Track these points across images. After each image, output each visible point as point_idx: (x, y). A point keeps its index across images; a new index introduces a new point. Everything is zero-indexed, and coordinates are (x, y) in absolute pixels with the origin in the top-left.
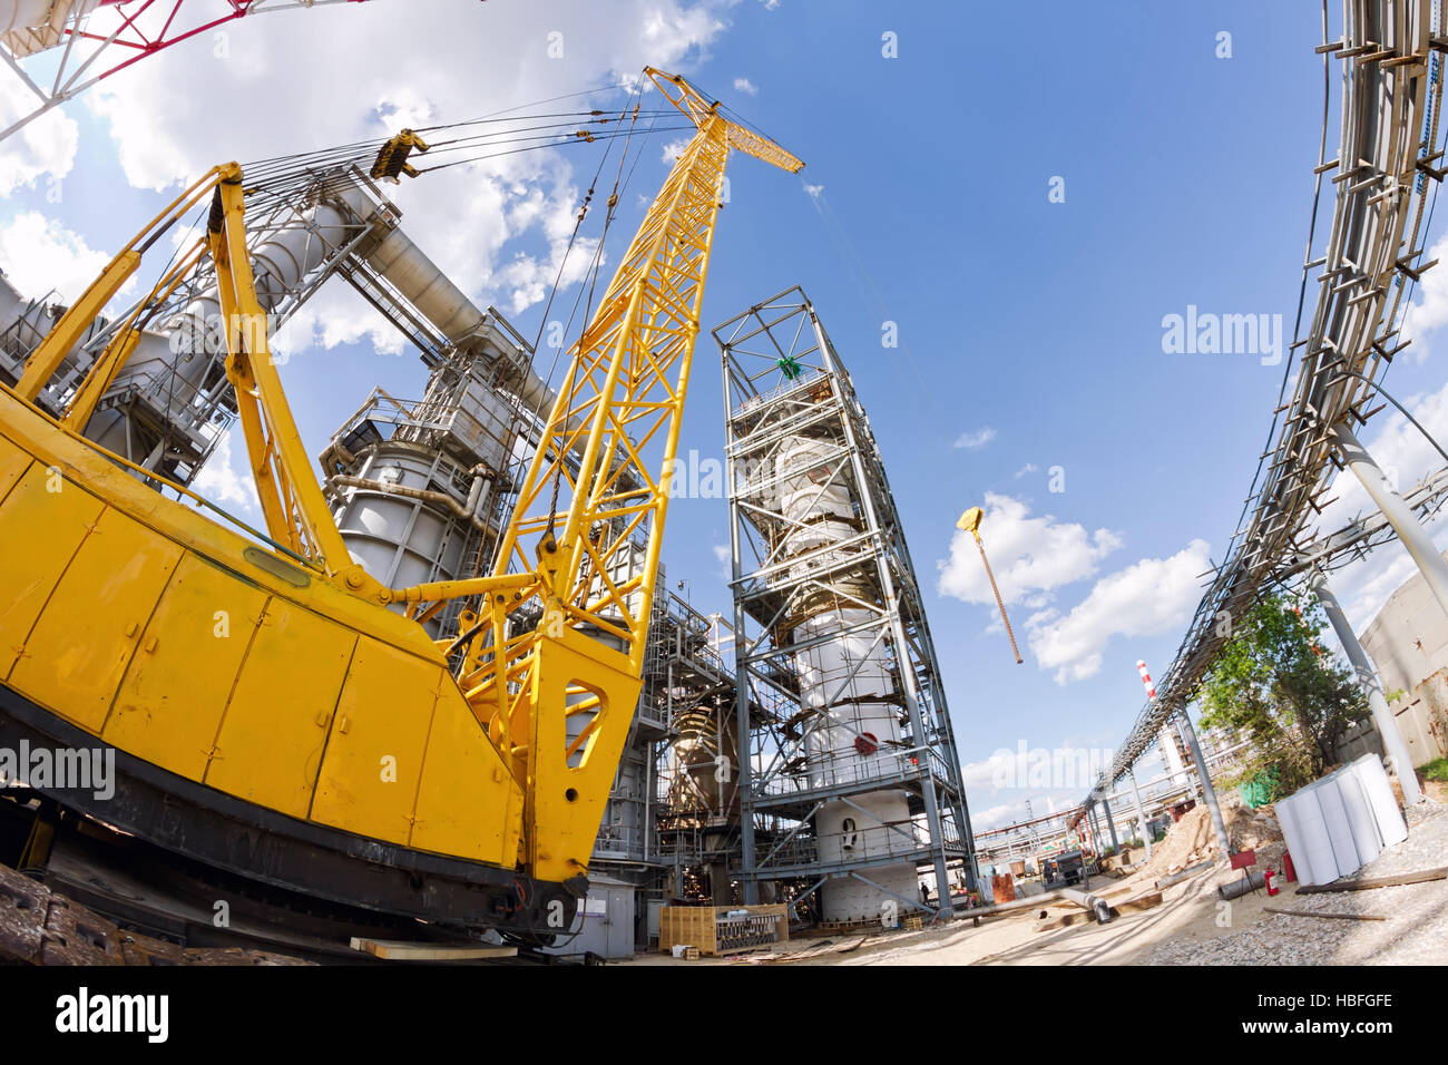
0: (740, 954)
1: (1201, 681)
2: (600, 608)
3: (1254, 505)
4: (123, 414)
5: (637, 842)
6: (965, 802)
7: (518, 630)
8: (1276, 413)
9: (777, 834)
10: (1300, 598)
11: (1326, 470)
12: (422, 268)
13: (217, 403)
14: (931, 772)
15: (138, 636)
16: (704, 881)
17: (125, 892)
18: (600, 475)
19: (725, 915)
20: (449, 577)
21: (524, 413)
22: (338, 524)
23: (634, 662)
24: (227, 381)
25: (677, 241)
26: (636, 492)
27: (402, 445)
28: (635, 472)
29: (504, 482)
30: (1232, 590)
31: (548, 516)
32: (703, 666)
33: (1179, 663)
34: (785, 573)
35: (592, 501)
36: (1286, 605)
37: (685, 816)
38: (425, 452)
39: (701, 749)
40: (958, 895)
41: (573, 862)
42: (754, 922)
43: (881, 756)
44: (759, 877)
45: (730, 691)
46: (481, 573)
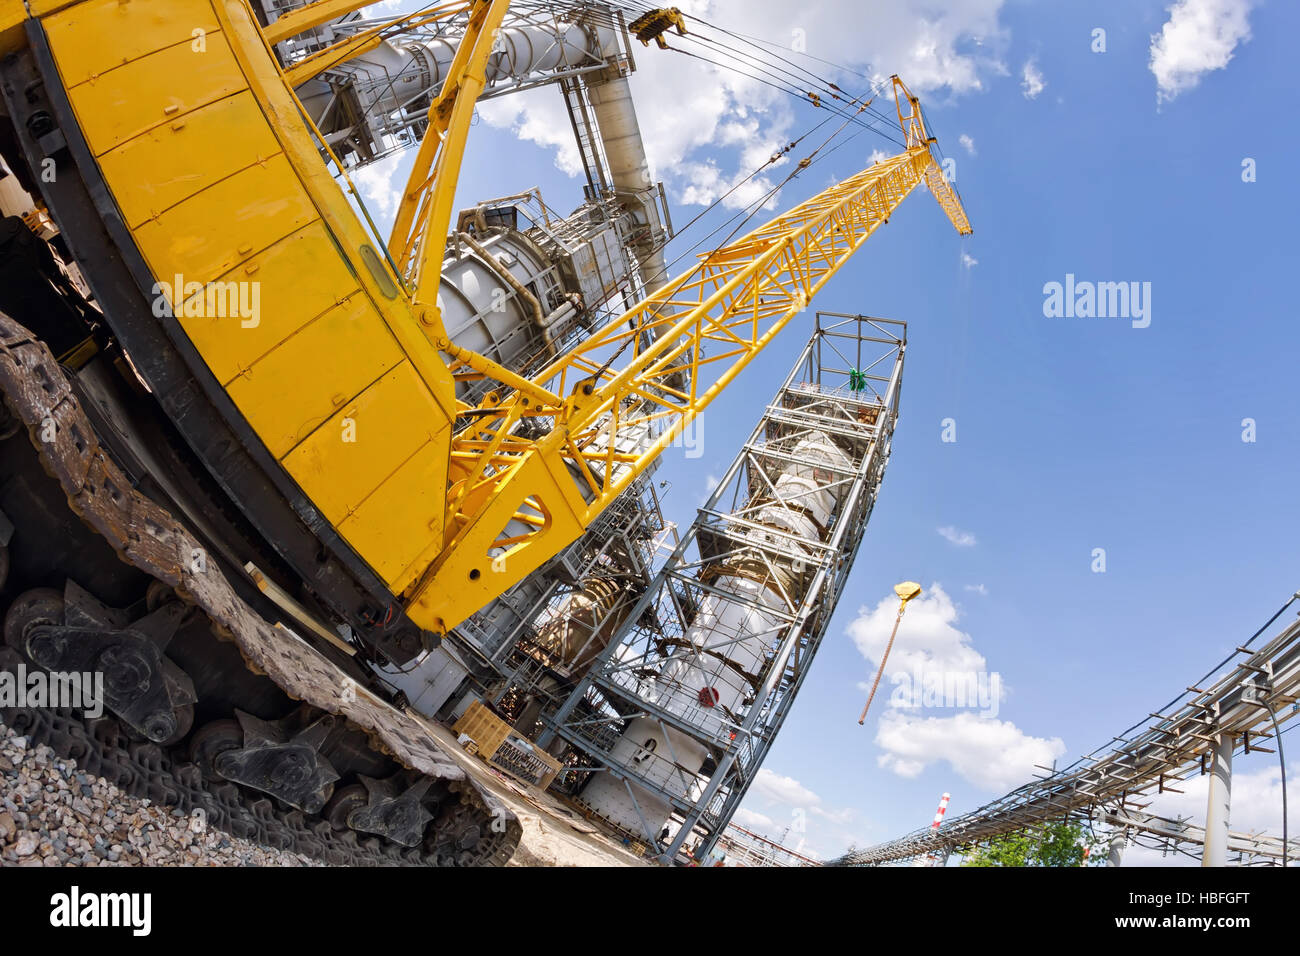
0: (504, 774)
1: (976, 844)
2: (593, 458)
3: (1118, 745)
4: (333, 92)
5: (495, 643)
6: (744, 793)
7: (522, 432)
8: (1189, 690)
9: (597, 712)
10: (1096, 844)
11: (1192, 763)
12: (626, 120)
13: (409, 125)
14: (737, 753)
15: (246, 258)
16: (520, 705)
17: (119, 424)
18: (661, 362)
19: (516, 739)
20: (499, 360)
21: (635, 278)
22: (444, 268)
23: (589, 514)
24: (426, 114)
25: (835, 226)
26: (678, 392)
27: (528, 242)
28: (688, 377)
29: (586, 318)
30: (1053, 796)
31: (601, 366)
32: (636, 553)
33: (972, 817)
34: (746, 530)
35: (641, 377)
36: (1082, 841)
37: (543, 650)
38: (543, 258)
39: (590, 612)
40: (685, 855)
41: (441, 622)
42: (531, 760)
43: (712, 714)
44: (560, 732)
45: (642, 586)
46: (524, 373)
